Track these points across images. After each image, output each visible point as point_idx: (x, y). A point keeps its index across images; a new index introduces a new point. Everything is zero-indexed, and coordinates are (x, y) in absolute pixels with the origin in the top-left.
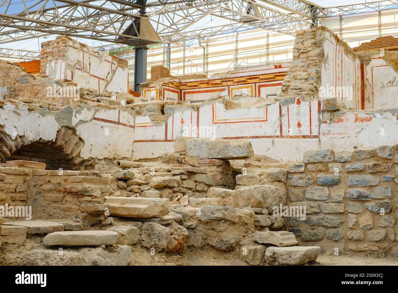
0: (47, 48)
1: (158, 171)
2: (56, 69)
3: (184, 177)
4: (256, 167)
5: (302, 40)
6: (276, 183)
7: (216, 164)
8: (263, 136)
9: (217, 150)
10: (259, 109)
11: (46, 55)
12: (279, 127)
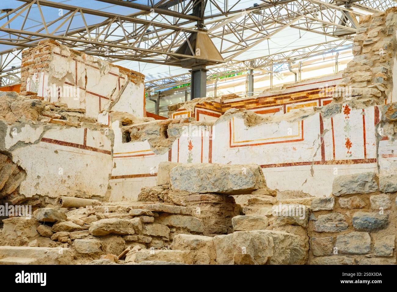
0: (28, 58)
1: (115, 211)
2: (38, 84)
3: (146, 219)
4: (266, 204)
5: (366, 28)
6: (290, 228)
7: (210, 202)
8: (297, 163)
9: (212, 180)
10: (292, 124)
11: (26, 67)
12: (320, 150)
